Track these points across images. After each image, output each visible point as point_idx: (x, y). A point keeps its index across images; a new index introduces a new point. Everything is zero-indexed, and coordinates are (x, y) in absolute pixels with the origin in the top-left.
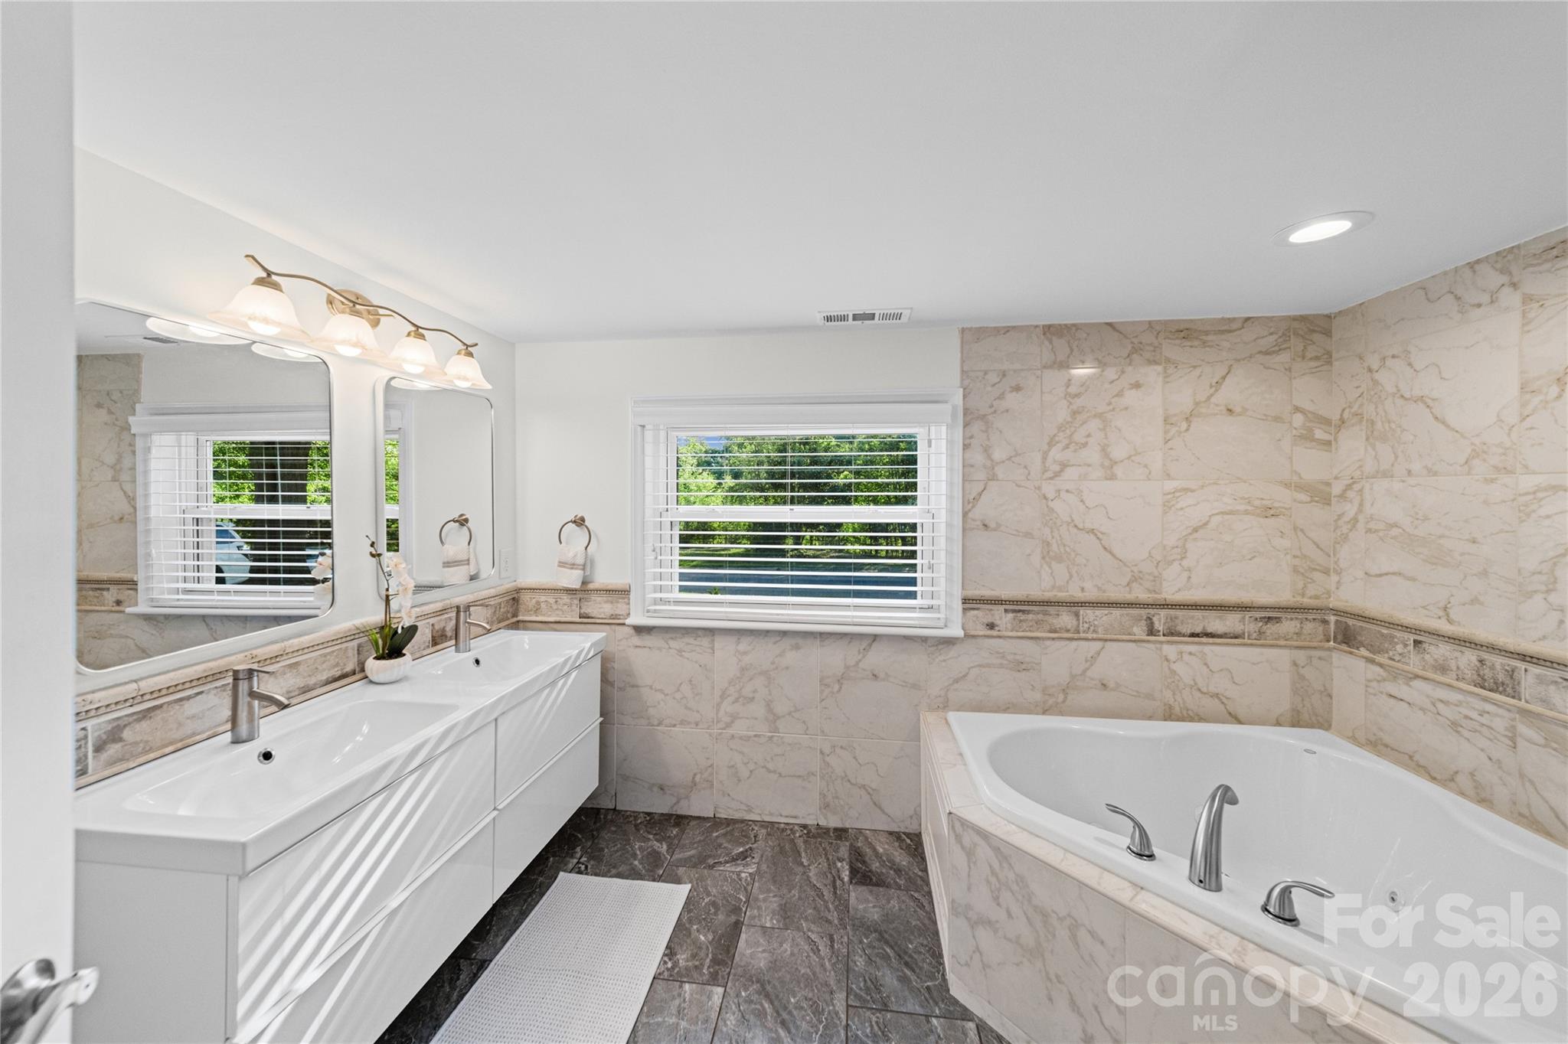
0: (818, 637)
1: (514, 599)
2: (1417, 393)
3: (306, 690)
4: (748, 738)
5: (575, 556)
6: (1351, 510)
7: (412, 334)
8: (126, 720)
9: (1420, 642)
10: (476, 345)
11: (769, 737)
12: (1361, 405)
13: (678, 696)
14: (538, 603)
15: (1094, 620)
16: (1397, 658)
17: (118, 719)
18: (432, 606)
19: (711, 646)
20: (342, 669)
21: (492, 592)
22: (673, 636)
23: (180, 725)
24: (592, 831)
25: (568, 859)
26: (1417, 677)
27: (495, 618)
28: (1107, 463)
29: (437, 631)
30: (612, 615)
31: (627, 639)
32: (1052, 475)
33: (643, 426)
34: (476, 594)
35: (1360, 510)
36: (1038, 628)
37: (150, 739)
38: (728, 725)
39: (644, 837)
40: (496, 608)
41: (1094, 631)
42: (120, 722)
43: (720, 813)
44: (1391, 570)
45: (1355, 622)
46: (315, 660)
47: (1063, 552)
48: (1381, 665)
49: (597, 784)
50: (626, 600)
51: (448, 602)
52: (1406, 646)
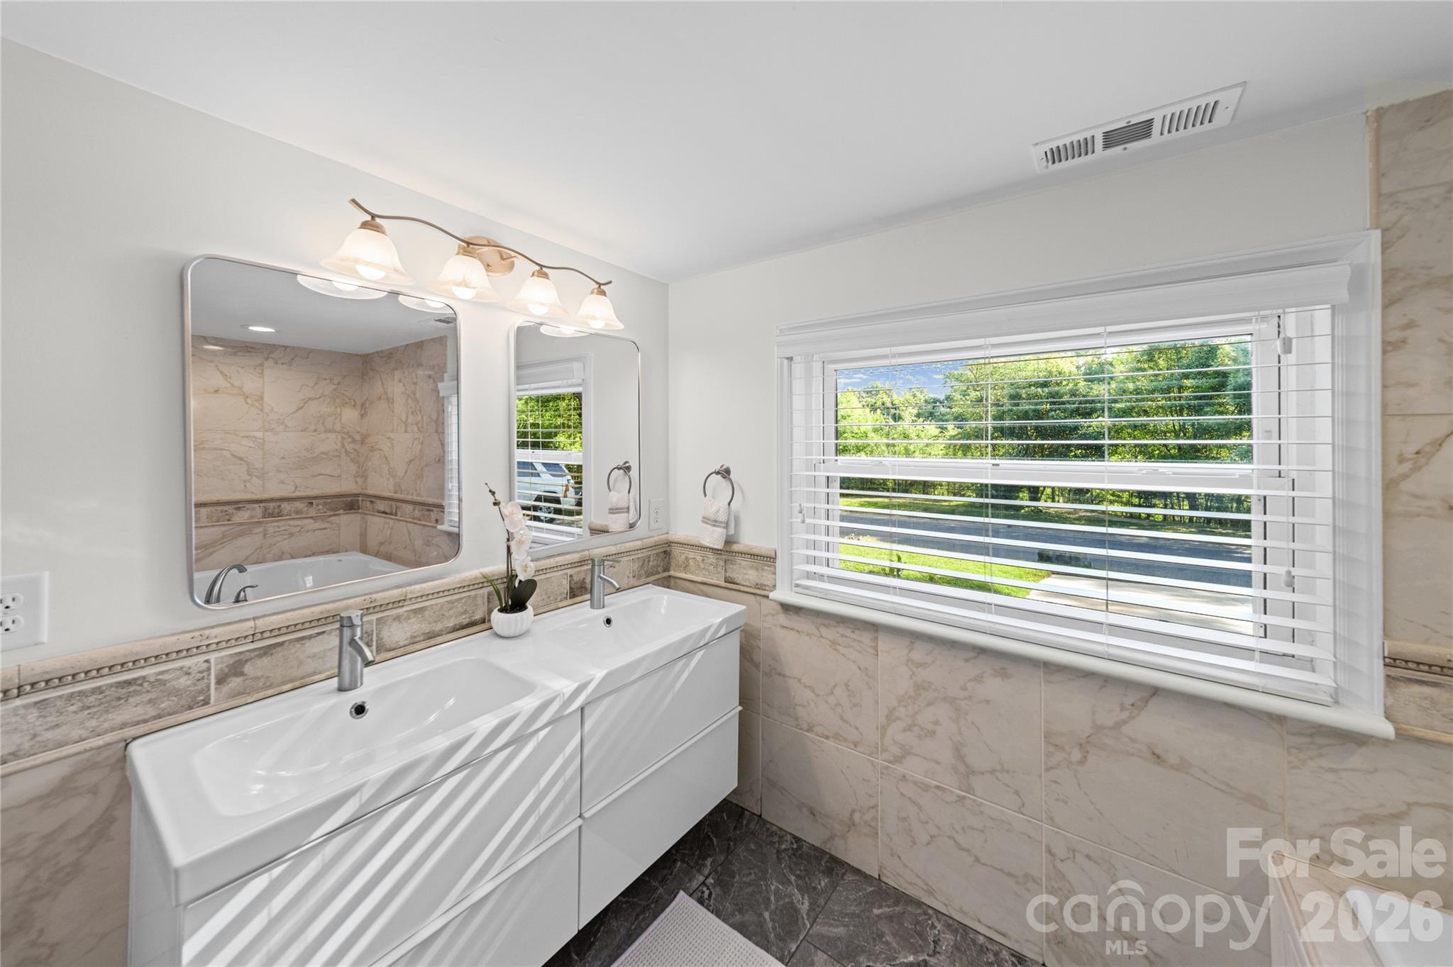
0: (1042, 666)
1: (665, 552)
3: (431, 636)
4: (926, 788)
5: (718, 511)
7: (536, 273)
8: (248, 655)
10: (611, 282)
11: (958, 796)
13: (832, 700)
14: (687, 559)
17: (240, 653)
18: (568, 557)
19: (874, 645)
20: (470, 617)
21: (638, 544)
22: (826, 622)
23: (301, 663)
24: (729, 839)
25: (694, 872)
27: (643, 572)
29: (576, 583)
30: (757, 584)
31: (773, 615)
33: (790, 359)
34: (618, 546)
37: (270, 675)
38: (898, 760)
39: (785, 875)
40: (644, 561)
42: (241, 657)
43: (887, 877)
46: (442, 606)
49: (736, 785)
50: (772, 569)
51: (587, 553)
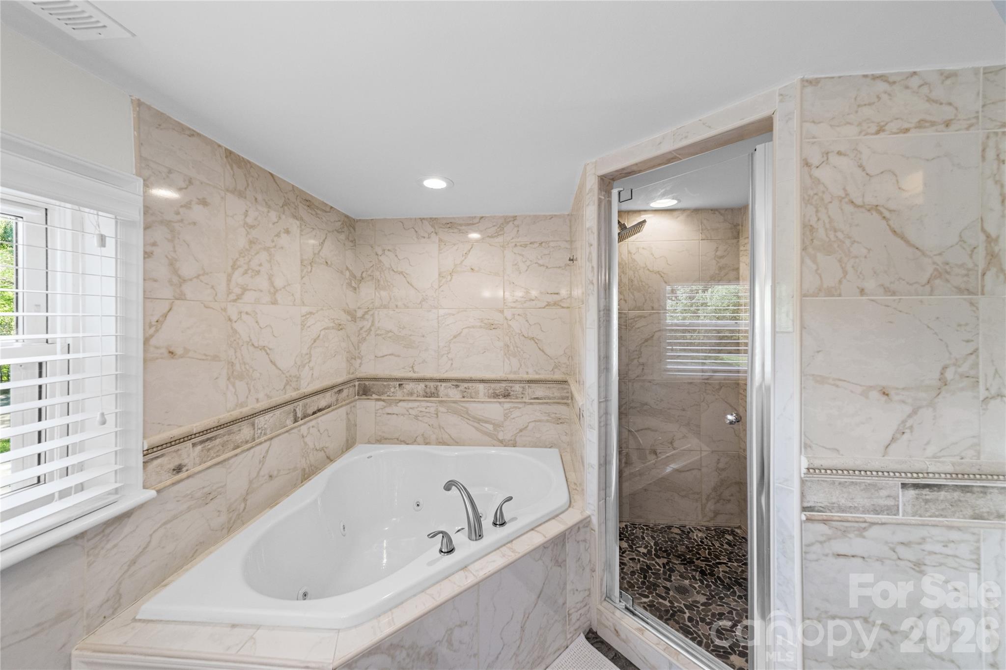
2: (400, 269)
6: (367, 324)
9: (402, 384)
12: (373, 271)
15: (265, 424)
16: (391, 395)
26: (401, 401)
28: (272, 290)
32: (235, 298)
35: (372, 325)
36: (224, 450)
41: (265, 434)
44: (388, 353)
45: (369, 382)
47: (244, 370)
48: (383, 401)
52: (395, 388)
